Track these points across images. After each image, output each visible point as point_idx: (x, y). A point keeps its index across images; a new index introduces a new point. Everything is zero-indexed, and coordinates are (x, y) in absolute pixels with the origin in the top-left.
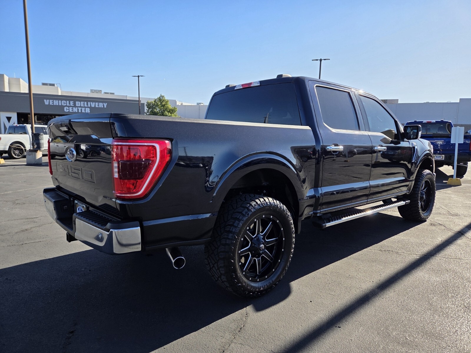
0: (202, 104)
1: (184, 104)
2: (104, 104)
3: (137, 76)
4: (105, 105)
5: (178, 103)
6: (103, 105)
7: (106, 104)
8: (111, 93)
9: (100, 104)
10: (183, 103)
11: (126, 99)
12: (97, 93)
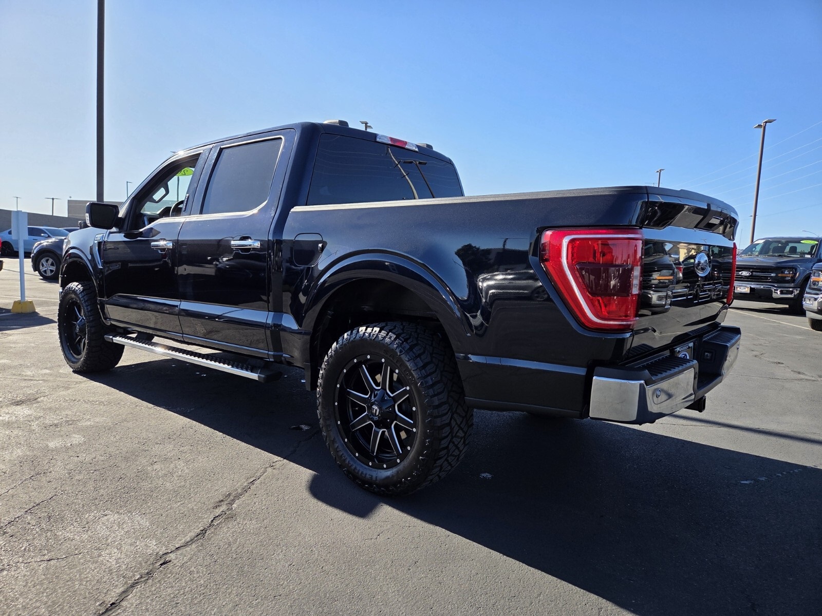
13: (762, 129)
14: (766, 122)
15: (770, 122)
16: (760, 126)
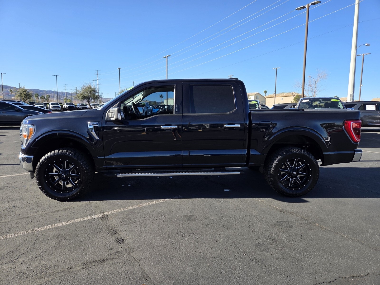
13: (166, 58)
14: (168, 56)
15: (169, 56)
16: (165, 57)
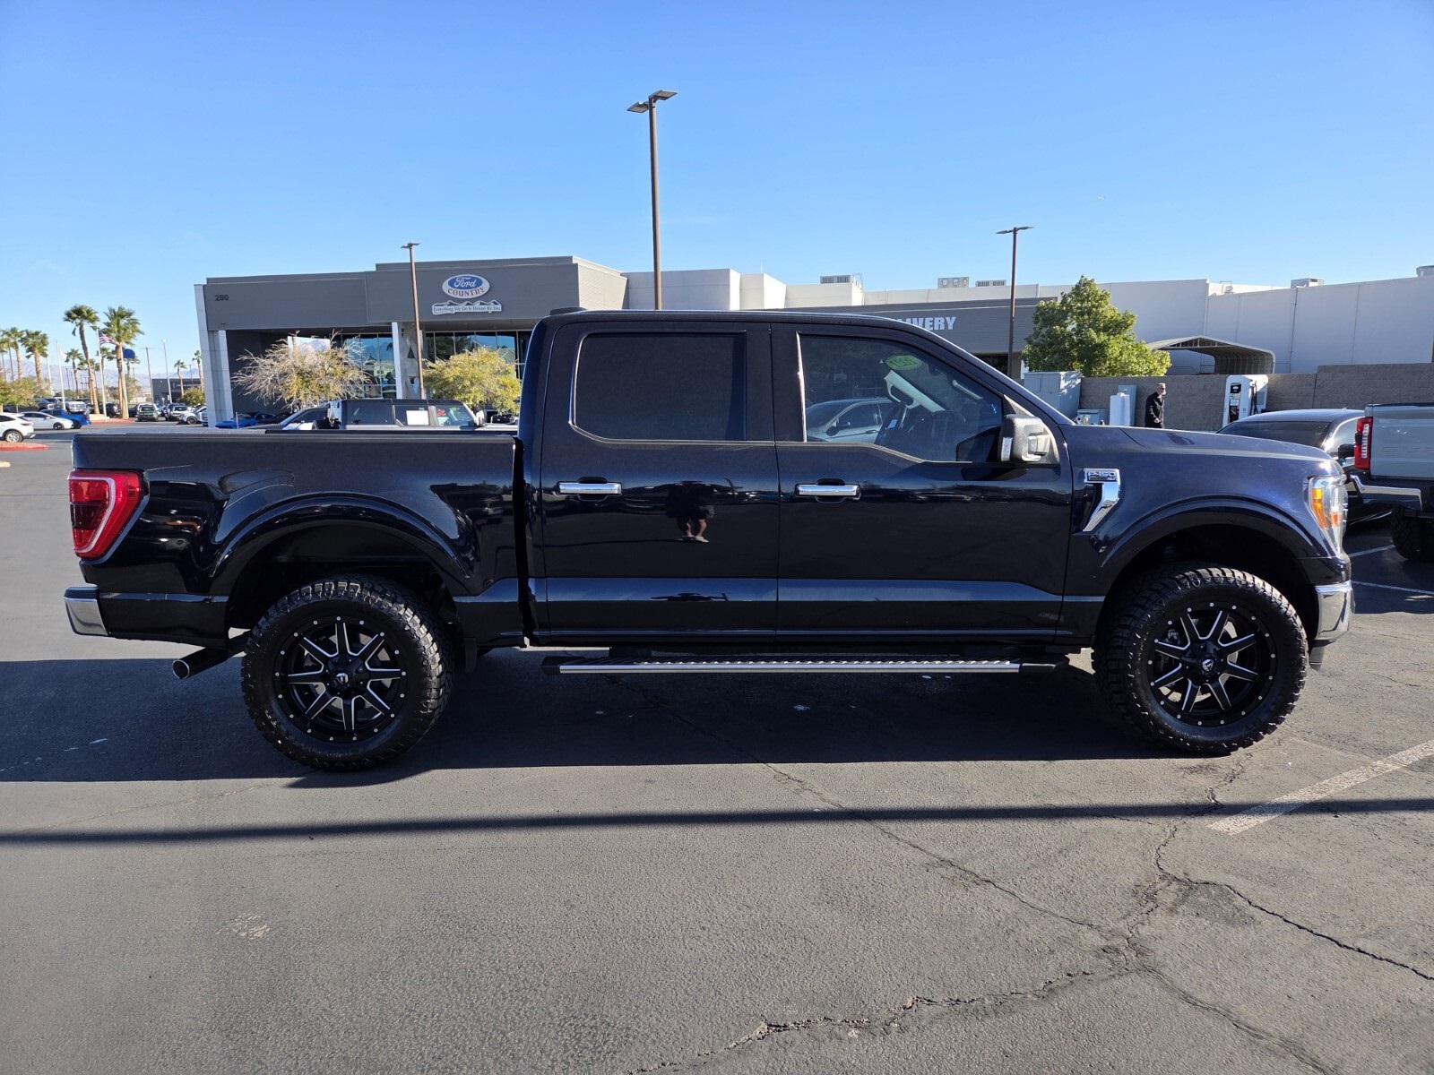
0: (1312, 284)
1: (1238, 289)
2: (948, 319)
3: (1010, 231)
4: (951, 322)
5: (1215, 289)
6: (946, 323)
7: (954, 319)
8: (995, 283)
9: (937, 319)
10: (1233, 286)
11: (1034, 297)
12: (956, 286)
